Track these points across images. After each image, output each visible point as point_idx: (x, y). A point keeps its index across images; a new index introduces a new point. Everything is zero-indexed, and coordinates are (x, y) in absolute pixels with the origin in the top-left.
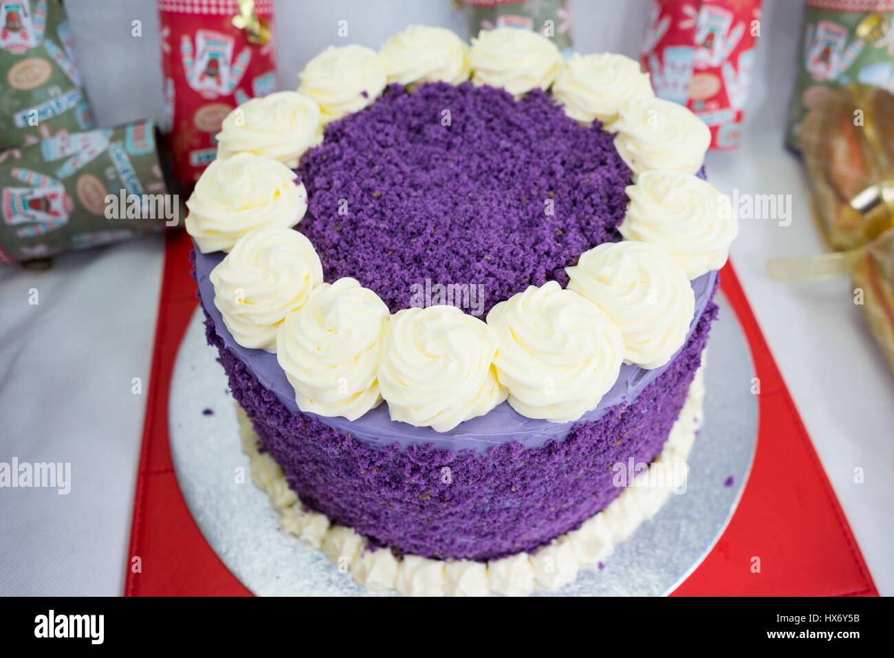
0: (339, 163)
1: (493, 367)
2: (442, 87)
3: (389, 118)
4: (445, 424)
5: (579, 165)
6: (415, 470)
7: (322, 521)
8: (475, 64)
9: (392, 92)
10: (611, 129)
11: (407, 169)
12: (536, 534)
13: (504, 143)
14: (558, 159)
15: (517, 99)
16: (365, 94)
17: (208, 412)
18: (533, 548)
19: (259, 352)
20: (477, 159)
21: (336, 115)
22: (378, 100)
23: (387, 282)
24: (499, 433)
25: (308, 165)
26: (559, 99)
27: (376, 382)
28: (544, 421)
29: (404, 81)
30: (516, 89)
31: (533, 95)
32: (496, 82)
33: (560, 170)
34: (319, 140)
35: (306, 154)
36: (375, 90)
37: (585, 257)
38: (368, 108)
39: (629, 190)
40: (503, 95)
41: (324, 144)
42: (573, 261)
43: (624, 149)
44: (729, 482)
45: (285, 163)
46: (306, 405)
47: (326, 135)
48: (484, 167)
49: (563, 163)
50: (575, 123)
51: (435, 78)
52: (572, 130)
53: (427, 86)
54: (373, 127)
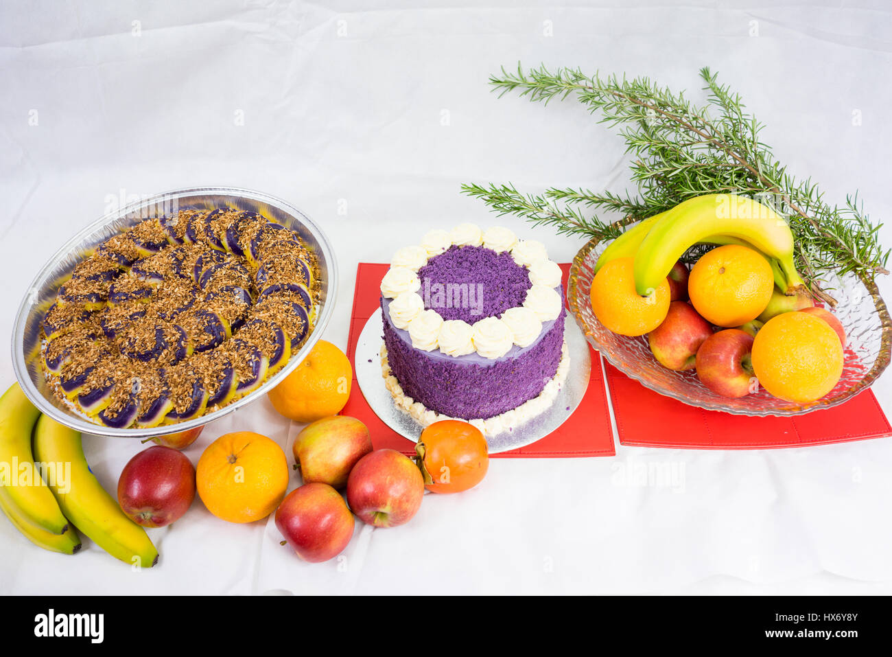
0: (432, 273)
1: (472, 339)
2: (471, 248)
3: (451, 258)
4: (455, 355)
5: (514, 281)
6: (446, 371)
7: (411, 400)
8: (484, 240)
9: (453, 248)
10: (529, 268)
11: (455, 277)
12: (487, 411)
13: (489, 271)
14: (507, 278)
15: (498, 254)
16: (443, 249)
17: (370, 361)
18: (487, 417)
19: (401, 330)
20: (479, 275)
21: (432, 255)
22: (448, 250)
23: (444, 312)
24: (472, 360)
25: (421, 272)
26: (513, 255)
27: (437, 341)
28: (486, 358)
29: (458, 244)
30: (498, 251)
31: (504, 253)
32: (491, 248)
33: (506, 282)
34: (426, 263)
35: (421, 268)
36: (447, 247)
37: (507, 311)
38: (444, 253)
39: (528, 291)
40: (493, 253)
41: (428, 265)
42: (503, 312)
43: (530, 276)
44: (568, 408)
45: (414, 271)
46: (415, 346)
47: (428, 262)
48: (481, 278)
49: (509, 280)
50: (517, 266)
51: (469, 244)
52: (515, 268)
53: (466, 247)
54: (445, 261)
